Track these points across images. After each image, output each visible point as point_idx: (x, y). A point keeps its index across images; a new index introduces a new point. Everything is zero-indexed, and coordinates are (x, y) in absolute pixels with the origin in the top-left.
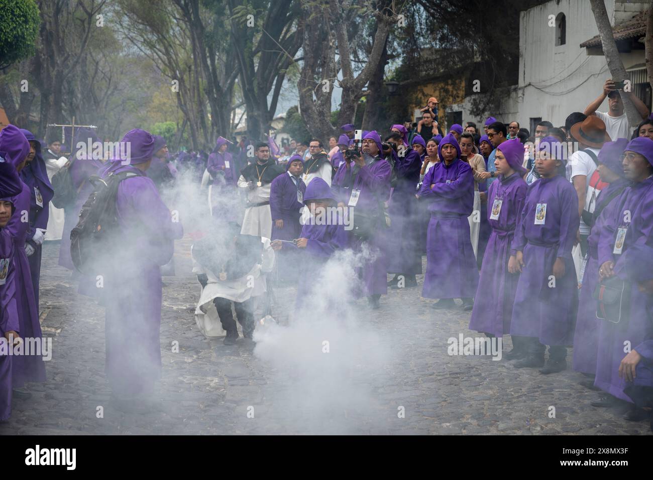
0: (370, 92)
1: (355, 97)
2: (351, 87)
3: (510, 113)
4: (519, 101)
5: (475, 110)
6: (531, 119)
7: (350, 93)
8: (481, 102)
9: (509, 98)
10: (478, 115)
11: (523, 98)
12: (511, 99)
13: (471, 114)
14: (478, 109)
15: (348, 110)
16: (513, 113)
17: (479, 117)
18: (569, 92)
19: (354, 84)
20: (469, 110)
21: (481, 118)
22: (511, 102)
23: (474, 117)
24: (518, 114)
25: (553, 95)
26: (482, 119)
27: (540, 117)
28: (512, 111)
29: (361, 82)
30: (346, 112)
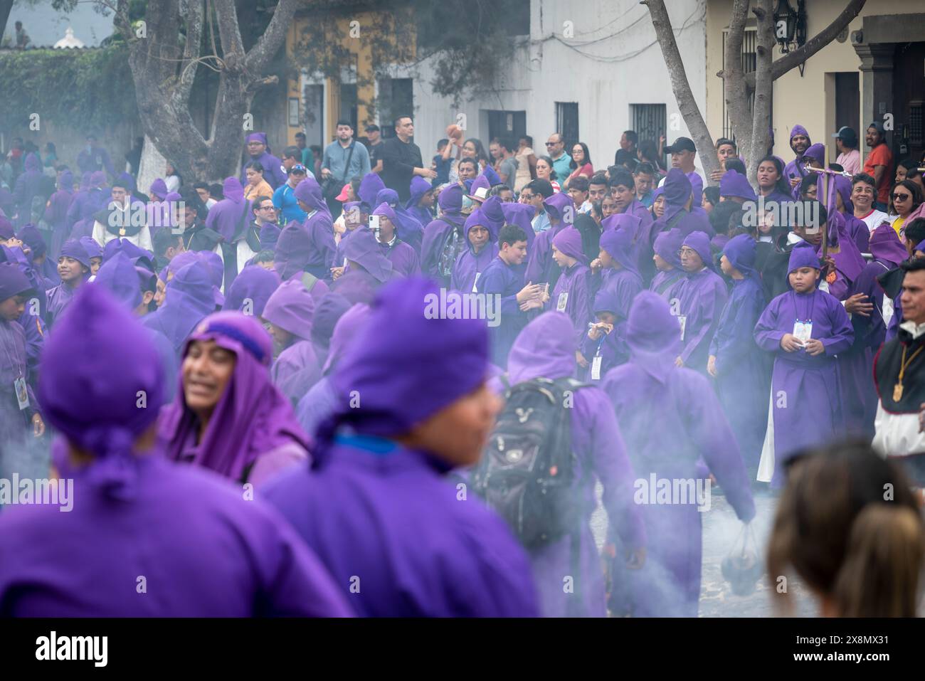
0: (276, 80)
1: (248, 89)
2: (241, 71)
3: (514, 90)
4: (533, 68)
5: (443, 83)
6: (557, 104)
7: (240, 80)
8: (455, 68)
9: (512, 59)
10: (449, 92)
11: (540, 63)
12: (516, 64)
13: (435, 91)
14: (448, 80)
15: (235, 111)
16: (520, 90)
17: (453, 96)
18: (628, 58)
19: (246, 64)
20: (430, 83)
21: (456, 99)
22: (516, 67)
23: (441, 96)
24: (531, 92)
25: (600, 61)
26: (459, 100)
27: (576, 102)
28: (518, 85)
29: (259, 61)
30: (232, 115)
